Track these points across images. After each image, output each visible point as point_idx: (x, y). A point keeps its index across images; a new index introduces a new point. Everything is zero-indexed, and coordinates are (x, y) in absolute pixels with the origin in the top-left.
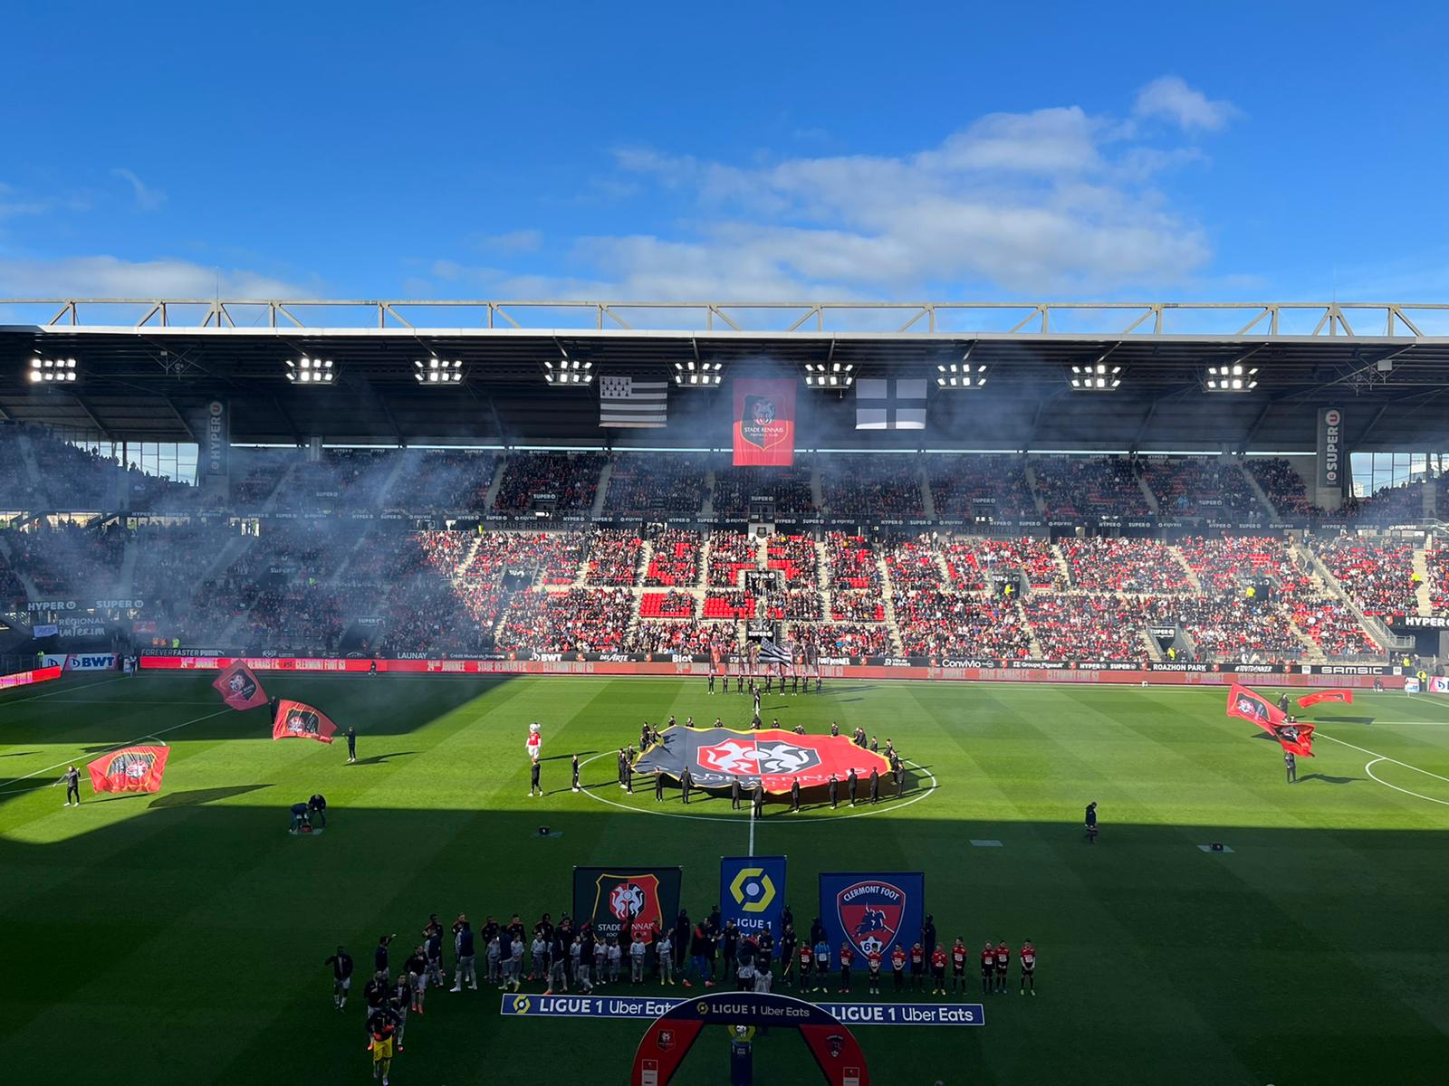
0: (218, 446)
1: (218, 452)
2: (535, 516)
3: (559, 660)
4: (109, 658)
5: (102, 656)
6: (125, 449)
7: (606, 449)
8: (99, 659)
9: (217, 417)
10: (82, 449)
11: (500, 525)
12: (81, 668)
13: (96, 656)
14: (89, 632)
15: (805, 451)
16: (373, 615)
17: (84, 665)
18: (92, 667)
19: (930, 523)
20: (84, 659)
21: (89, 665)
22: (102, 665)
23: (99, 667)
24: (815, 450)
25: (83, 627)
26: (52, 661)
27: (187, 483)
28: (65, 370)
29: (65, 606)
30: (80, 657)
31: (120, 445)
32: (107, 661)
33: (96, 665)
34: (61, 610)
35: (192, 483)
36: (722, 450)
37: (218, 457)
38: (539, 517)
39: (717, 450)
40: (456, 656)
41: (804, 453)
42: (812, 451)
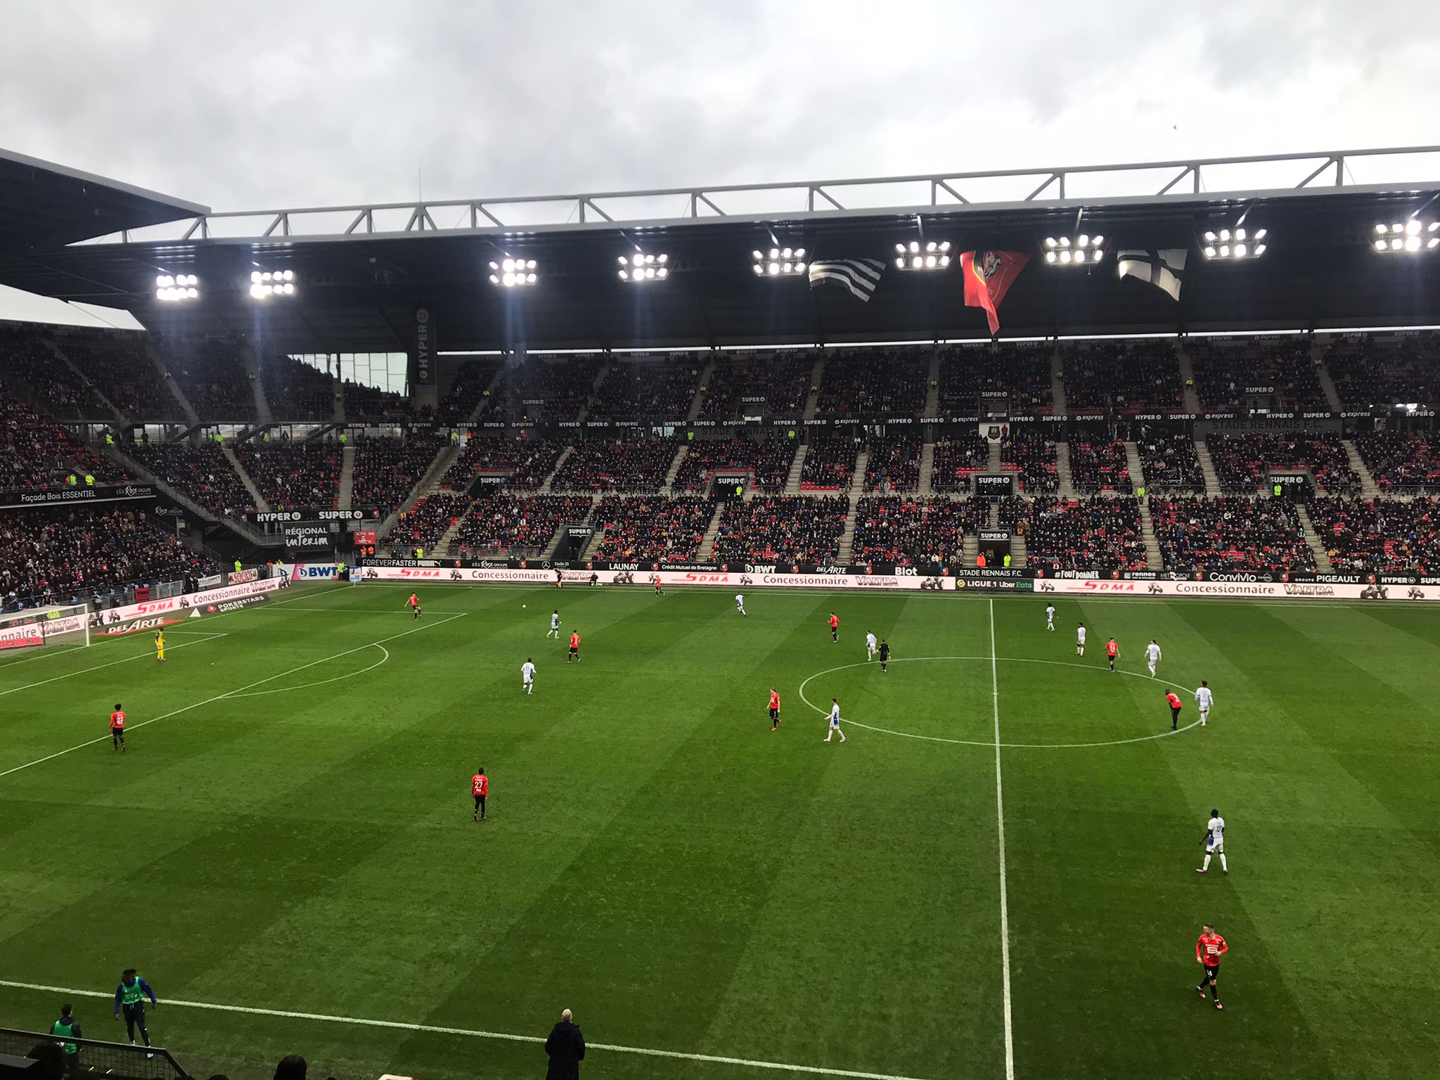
0: (426, 354)
1: (426, 361)
2: (743, 419)
3: (773, 571)
4: (333, 568)
5: (327, 566)
6: (339, 360)
7: (818, 345)
8: (324, 568)
9: (423, 325)
10: (299, 360)
11: (708, 431)
12: (308, 578)
13: (321, 566)
14: (313, 542)
15: (1044, 339)
16: (583, 526)
17: (311, 575)
18: (318, 577)
19: (1193, 417)
20: (310, 569)
21: (316, 575)
22: (327, 575)
23: (324, 577)
24: (1056, 338)
25: (308, 536)
26: (282, 570)
27: (398, 394)
28: (283, 283)
29: (291, 517)
30: (307, 567)
31: (334, 357)
32: (331, 571)
33: (321, 575)
34: (287, 521)
35: (402, 395)
36: (947, 342)
37: (426, 366)
38: (747, 422)
39: (942, 342)
40: (668, 567)
41: (1042, 342)
42: (1052, 338)
